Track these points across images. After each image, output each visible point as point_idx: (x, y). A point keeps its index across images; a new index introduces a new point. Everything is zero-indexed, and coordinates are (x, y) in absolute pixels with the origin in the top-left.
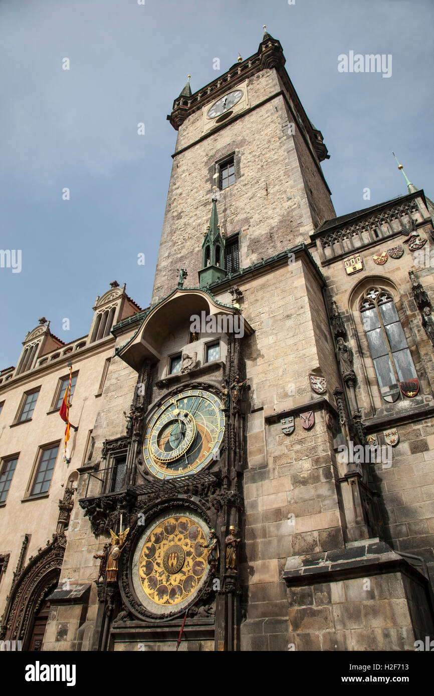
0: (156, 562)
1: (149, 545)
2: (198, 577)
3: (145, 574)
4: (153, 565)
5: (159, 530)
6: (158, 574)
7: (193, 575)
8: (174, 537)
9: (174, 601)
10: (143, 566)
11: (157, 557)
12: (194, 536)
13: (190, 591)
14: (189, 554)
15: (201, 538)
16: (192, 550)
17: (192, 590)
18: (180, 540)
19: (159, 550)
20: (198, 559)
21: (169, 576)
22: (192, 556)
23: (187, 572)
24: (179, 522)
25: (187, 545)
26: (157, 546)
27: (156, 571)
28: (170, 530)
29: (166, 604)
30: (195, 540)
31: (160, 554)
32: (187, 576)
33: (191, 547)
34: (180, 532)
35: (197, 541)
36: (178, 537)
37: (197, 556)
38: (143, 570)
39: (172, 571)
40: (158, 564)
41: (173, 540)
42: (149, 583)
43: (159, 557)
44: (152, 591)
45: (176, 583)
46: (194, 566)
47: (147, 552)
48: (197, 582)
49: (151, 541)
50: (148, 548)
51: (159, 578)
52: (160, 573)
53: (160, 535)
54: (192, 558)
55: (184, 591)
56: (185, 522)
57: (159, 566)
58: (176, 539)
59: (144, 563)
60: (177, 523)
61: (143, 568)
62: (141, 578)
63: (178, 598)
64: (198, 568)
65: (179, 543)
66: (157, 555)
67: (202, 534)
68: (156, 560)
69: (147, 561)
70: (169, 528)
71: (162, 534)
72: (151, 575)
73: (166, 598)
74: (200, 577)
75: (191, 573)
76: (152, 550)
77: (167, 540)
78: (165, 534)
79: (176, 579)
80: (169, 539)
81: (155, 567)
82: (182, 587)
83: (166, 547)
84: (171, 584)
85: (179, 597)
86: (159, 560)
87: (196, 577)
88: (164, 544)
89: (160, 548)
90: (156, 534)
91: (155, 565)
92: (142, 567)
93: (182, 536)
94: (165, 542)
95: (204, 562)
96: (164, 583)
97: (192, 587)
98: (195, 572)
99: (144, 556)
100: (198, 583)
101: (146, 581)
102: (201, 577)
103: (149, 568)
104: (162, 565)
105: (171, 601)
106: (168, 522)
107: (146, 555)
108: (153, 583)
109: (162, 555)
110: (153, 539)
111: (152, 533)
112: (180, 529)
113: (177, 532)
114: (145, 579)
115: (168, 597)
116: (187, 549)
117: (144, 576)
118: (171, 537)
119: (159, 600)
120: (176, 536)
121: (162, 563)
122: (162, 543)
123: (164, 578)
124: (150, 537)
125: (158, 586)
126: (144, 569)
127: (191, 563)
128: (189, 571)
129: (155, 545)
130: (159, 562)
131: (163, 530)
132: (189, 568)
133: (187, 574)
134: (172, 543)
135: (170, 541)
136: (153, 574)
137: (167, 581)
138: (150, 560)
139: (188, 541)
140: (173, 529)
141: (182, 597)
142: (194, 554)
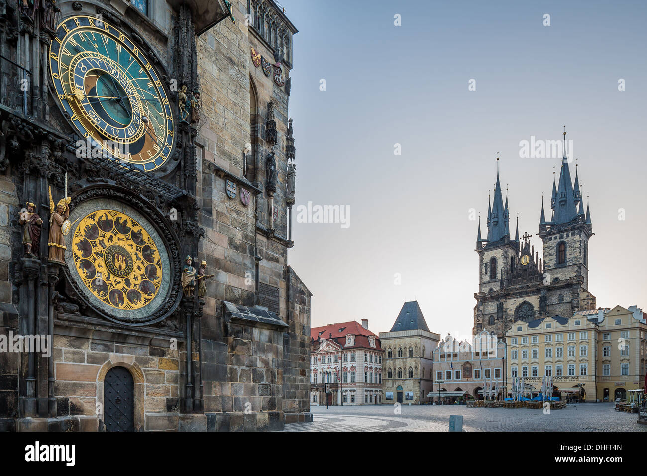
0: (113, 235)
1: (129, 224)
2: (109, 299)
3: (99, 219)
4: (109, 231)
5: (145, 237)
6: (101, 239)
7: (109, 291)
8: (140, 259)
9: (79, 268)
10: (107, 216)
12: (146, 288)
13: (94, 290)
14: (128, 282)
15: (145, 298)
16: (132, 287)
18: (139, 268)
19: (125, 239)
20: (125, 296)
21: (101, 256)
22: (126, 286)
23: (110, 282)
24: (157, 267)
26: (129, 235)
27: (103, 236)
28: (147, 254)
29: (74, 256)
30: (142, 290)
31: (122, 240)
33: (135, 285)
35: (141, 292)
36: (141, 266)
37: (128, 293)
38: (102, 216)
40: (111, 239)
41: (138, 259)
42: (90, 226)
43: (119, 239)
44: (83, 233)
46: (118, 291)
47: (122, 221)
48: (104, 298)
49: (133, 226)
50: (126, 221)
51: (97, 240)
53: (140, 239)
54: (124, 287)
56: (157, 276)
57: (109, 239)
58: (139, 263)
59: (110, 218)
60: (154, 264)
61: (104, 215)
62: (94, 214)
63: (84, 273)
64: (117, 296)
65: (135, 268)
66: (120, 235)
67: (149, 300)
68: (115, 235)
69: (112, 220)
70: (149, 252)
71: (142, 242)
72: (99, 228)
73: (80, 254)
74: (110, 301)
75: (110, 289)
76: (124, 229)
77: (137, 250)
78: (143, 247)
80: (138, 252)
81: (108, 234)
83: (129, 249)
84: (95, 260)
85: (85, 275)
86: (115, 239)
87: (108, 296)
88: (132, 246)
89: (128, 239)
90: (141, 234)
91: (110, 233)
92: (105, 213)
93: (143, 271)
94: (135, 246)
95: (124, 305)
96: (94, 250)
97: (98, 292)
98: (113, 293)
99: (117, 216)
100: (103, 300)
101: (92, 222)
102: (109, 303)
103: (106, 225)
104: (111, 244)
105: (78, 263)
106: (155, 251)
107: (118, 219)
108: (92, 232)
109: (121, 244)
110: (136, 229)
111: (141, 228)
112: (149, 268)
113: (147, 264)
114: (94, 220)
115: (81, 258)
116: (132, 281)
117: (96, 219)
118: (140, 255)
119: (76, 244)
120: (143, 263)
121: (113, 243)
122: (131, 242)
123: (99, 249)
125: (89, 241)
126: (104, 218)
127: (119, 287)
128: (111, 284)
129: (130, 232)
131: (146, 244)
132: (114, 285)
133: (108, 282)
134: (134, 258)
135: (136, 254)
136: (101, 232)
137: (97, 254)
138: (114, 226)
139: (140, 280)
140: (149, 258)
141: (86, 279)
142: (129, 289)
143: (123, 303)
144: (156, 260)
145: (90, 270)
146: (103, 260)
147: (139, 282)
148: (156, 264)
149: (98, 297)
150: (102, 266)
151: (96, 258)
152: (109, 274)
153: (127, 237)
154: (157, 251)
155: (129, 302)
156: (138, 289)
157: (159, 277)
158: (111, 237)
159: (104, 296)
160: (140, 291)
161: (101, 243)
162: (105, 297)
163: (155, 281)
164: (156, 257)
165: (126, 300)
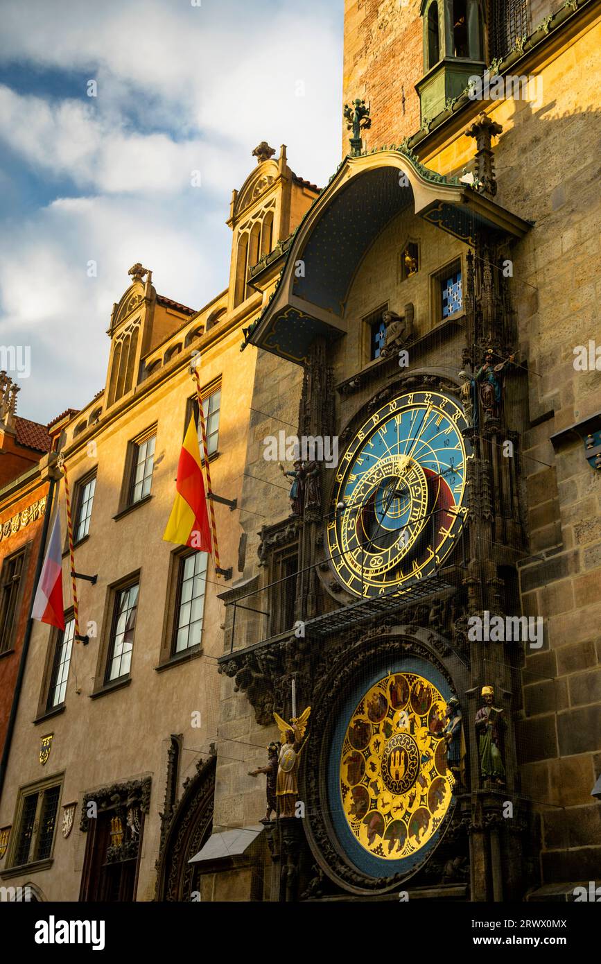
0: (410, 810)
2: (409, 683)
4: (415, 813)
5: (364, 834)
8: (371, 785)
11: (404, 812)
13: (427, 689)
14: (386, 730)
15: (363, 713)
17: (425, 686)
18: (373, 767)
19: (392, 813)
20: (390, 703)
21: (423, 759)
22: (390, 721)
23: (410, 716)
25: (377, 744)
26: (388, 822)
27: (422, 798)
28: (362, 801)
31: (398, 808)
32: (414, 713)
33: (378, 731)
34: (362, 773)
36: (370, 773)
40: (413, 798)
41: (374, 785)
43: (401, 806)
47: (397, 842)
48: (415, 681)
49: (381, 846)
50: (391, 847)
51: (430, 783)
52: (423, 787)
53: (372, 824)
54: (392, 718)
55: (432, 705)
56: (347, 765)
58: (375, 776)
60: (351, 788)
66: (398, 816)
70: (359, 807)
71: (369, 821)
72: (428, 808)
75: (409, 705)
76: (395, 831)
77: (376, 801)
78: (368, 812)
80: (375, 798)
81: (416, 806)
82: (428, 713)
83: (387, 796)
84: (431, 746)
86: (406, 806)
87: (410, 688)
88: (384, 805)
89: (389, 815)
90: (371, 837)
91: (412, 810)
93: (368, 766)
94: (381, 810)
95: (389, 683)
96: (433, 762)
97: (422, 689)
102: (407, 676)
104: (412, 790)
110: (378, 840)
118: (371, 792)
120: (368, 779)
121: (408, 793)
122: (383, 811)
123: (427, 770)
124: (374, 851)
125: (440, 776)
126: (421, 830)
129: (385, 830)
130: (408, 800)
131: (362, 820)
134: (381, 784)
135: (377, 792)
136: (425, 804)
137: (427, 758)
138: (408, 827)
139: (371, 745)
140: (360, 794)
141: (438, 703)
142: (386, 719)
143: (391, 686)
144: (350, 794)
145: (434, 722)
146: (420, 752)
147: (374, 739)
148: (348, 789)
149: (421, 679)
150: (422, 739)
151: (430, 750)
152: (412, 732)
153: (391, 818)
154: (346, 815)
155: (383, 693)
156: (373, 726)
157: (345, 763)
158: (410, 805)
159: (414, 687)
160: (371, 722)
162: (413, 684)
163: (350, 754)
164: (348, 802)
165: (388, 695)
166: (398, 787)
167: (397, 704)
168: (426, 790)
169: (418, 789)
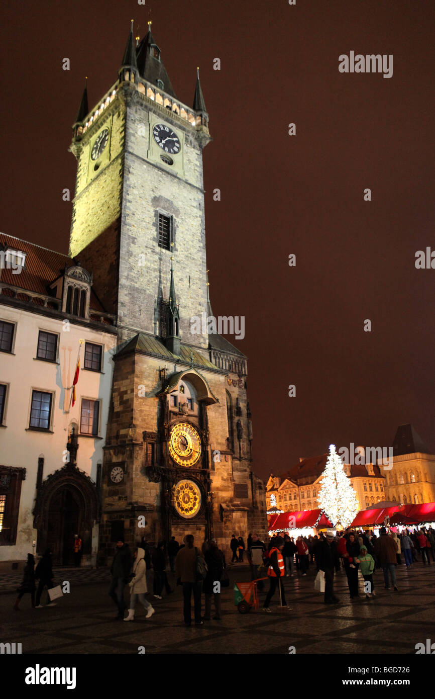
1: (185, 512)
5: (180, 510)
9: (197, 492)
13: (193, 486)
14: (183, 492)
15: (179, 488)
26: (185, 509)
37: (183, 488)
38: (192, 511)
39: (189, 498)
44: (197, 503)
45: (192, 494)
55: (193, 489)
56: (176, 498)
66: (187, 507)
73: (197, 497)
75: (188, 488)
76: (187, 510)
79: (191, 495)
85: (195, 490)
92: (192, 513)
102: (188, 483)
106: (177, 506)
107: (188, 512)
108: (194, 504)
109: (186, 505)
111: (182, 513)
112: (178, 499)
113: (179, 501)
115: (196, 495)
116: (182, 493)
118: (181, 503)
119: (198, 499)
121: (188, 504)
122: (183, 507)
127: (186, 490)
131: (180, 507)
133: (189, 490)
136: (192, 506)
137: (192, 498)
138: (189, 510)
140: (178, 503)
147: (181, 493)
148: (176, 502)
156: (181, 491)
158: (189, 506)
161: (191, 502)
162: (190, 485)
165: (184, 486)
166: (186, 503)
167: (186, 488)
168: (192, 504)
169: (190, 503)
